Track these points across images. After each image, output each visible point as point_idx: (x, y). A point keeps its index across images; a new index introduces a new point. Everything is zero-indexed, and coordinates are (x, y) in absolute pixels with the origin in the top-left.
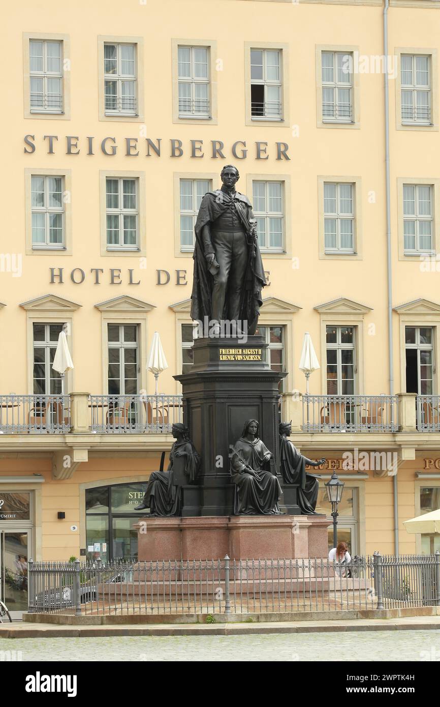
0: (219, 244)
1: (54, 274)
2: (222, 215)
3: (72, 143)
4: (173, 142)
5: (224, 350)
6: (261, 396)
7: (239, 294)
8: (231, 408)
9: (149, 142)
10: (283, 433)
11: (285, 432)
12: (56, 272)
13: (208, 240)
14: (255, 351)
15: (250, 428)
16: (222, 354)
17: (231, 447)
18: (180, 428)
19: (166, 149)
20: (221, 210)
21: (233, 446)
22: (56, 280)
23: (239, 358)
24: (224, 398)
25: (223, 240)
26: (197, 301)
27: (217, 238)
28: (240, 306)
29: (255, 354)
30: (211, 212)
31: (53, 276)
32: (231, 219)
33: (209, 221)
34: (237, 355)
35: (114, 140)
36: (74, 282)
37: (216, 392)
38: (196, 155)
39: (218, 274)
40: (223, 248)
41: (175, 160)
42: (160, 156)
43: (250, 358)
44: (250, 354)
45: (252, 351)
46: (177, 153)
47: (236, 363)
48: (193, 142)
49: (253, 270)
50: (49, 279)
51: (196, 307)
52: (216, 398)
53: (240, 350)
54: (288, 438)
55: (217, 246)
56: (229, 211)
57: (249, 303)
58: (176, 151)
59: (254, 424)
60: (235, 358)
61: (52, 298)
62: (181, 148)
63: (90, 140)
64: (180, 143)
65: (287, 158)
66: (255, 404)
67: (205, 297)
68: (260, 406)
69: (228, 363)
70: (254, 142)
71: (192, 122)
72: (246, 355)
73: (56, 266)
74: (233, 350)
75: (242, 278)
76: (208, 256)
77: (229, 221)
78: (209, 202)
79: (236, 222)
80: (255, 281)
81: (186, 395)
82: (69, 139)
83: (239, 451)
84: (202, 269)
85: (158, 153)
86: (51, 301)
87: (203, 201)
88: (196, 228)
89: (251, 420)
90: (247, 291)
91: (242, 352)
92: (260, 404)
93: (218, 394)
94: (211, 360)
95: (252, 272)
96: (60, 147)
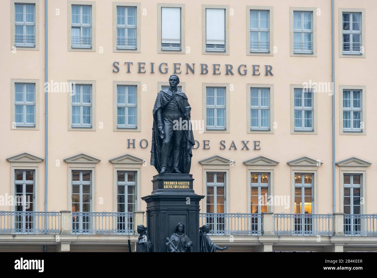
0: (166, 121)
1: (130, 143)
2: (168, 103)
3: (141, 66)
4: (202, 65)
5: (166, 182)
6: (188, 209)
7: (179, 150)
8: (170, 216)
9: (188, 66)
10: (205, 231)
11: (206, 231)
12: (131, 142)
13: (160, 119)
14: (186, 183)
15: (179, 228)
16: (165, 185)
17: (168, 238)
18: (141, 228)
19: (198, 70)
20: (168, 101)
21: (169, 238)
22: (131, 146)
23: (176, 187)
24: (165, 210)
25: (168, 118)
26: (153, 154)
27: (165, 118)
28: (180, 156)
29: (186, 185)
30: (162, 102)
31: (129, 144)
32: (173, 106)
33: (160, 107)
34: (174, 185)
35: (166, 64)
36: (142, 147)
37: (160, 207)
38: (216, 73)
39: (165, 138)
40: (168, 123)
41: (203, 76)
42: (194, 74)
43: (182, 187)
44: (183, 185)
45: (183, 183)
46: (205, 72)
47: (174, 190)
48: (214, 66)
49: (187, 136)
50: (127, 146)
51: (153, 157)
52: (160, 210)
53: (176, 182)
54: (208, 234)
55: (165, 121)
56: (172, 101)
57: (185, 155)
58: (204, 70)
59: (181, 225)
60: (173, 187)
61: (128, 157)
62: (207, 69)
63: (152, 64)
64: (206, 66)
65: (272, 75)
66: (185, 214)
67: (158, 151)
68: (188, 215)
69: (169, 190)
70: (251, 65)
71: (214, 53)
72: (180, 185)
73: (131, 138)
74: (172, 182)
75: (180, 141)
76: (159, 128)
77: (172, 107)
78: (161, 96)
79: (176, 108)
80: (188, 142)
81: (148, 209)
82: (139, 64)
83: (172, 241)
84: (157, 135)
85: (193, 72)
86: (128, 158)
87: (158, 95)
88: (153, 111)
89: (179, 223)
90: (184, 148)
91: (178, 183)
92: (187, 214)
93: (161, 208)
94: (159, 188)
95: (186, 137)
96: (134, 69)
